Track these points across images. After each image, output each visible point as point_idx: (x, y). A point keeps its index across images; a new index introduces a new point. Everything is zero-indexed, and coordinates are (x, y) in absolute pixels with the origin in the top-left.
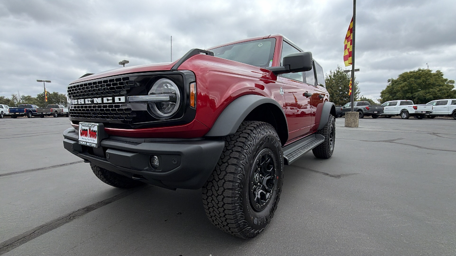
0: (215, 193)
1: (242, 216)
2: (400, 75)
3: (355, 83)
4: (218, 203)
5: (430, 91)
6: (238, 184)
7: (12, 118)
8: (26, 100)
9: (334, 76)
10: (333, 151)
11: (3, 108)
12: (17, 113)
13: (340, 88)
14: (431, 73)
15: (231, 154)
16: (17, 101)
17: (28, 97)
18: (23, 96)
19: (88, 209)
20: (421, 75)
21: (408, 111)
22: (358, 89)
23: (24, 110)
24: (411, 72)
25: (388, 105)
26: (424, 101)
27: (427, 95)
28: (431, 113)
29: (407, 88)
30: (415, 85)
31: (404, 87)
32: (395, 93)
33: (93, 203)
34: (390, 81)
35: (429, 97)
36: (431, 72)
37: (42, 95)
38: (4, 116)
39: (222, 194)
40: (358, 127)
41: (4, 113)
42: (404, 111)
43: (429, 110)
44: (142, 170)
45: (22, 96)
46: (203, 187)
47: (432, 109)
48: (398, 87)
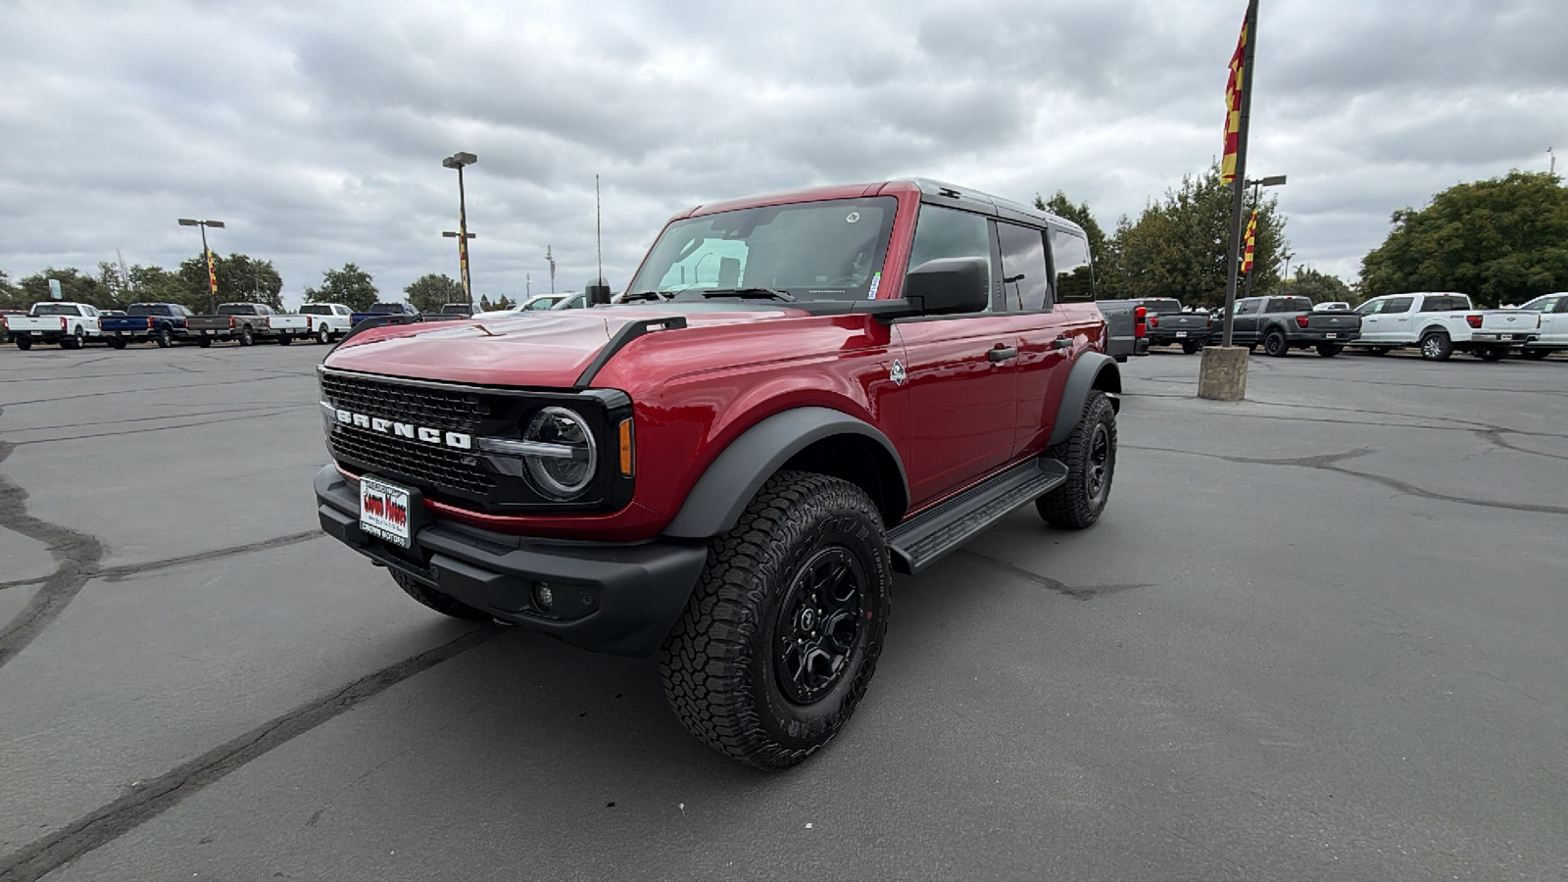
0: (688, 665)
1: (753, 719)
2: (1441, 197)
3: (1275, 223)
4: (695, 689)
5: (1546, 256)
6: (741, 647)
7: (110, 346)
8: (147, 282)
9: (1198, 196)
10: (1102, 504)
11: (79, 314)
12: (124, 333)
13: (1218, 241)
14: (1559, 188)
15: (727, 574)
16: (118, 286)
17: (154, 272)
18: (136, 269)
19: (386, 678)
20: (1515, 197)
21: (1447, 333)
22: (1282, 246)
23: (147, 323)
24: (1480, 186)
25: (1379, 308)
26: (1520, 293)
27: (1533, 270)
28: (1534, 339)
29: (1459, 244)
30: (1492, 233)
31: (1449, 239)
32: (1417, 261)
33: (395, 662)
34: (1402, 217)
35: (1538, 277)
36: (1558, 185)
37: (195, 265)
38: (84, 341)
39: (703, 669)
40: (1242, 399)
41: (85, 329)
42: (1434, 333)
43: (1526, 329)
44: (514, 612)
45: (132, 270)
46: (663, 648)
47: (1538, 326)
48: (1427, 241)
